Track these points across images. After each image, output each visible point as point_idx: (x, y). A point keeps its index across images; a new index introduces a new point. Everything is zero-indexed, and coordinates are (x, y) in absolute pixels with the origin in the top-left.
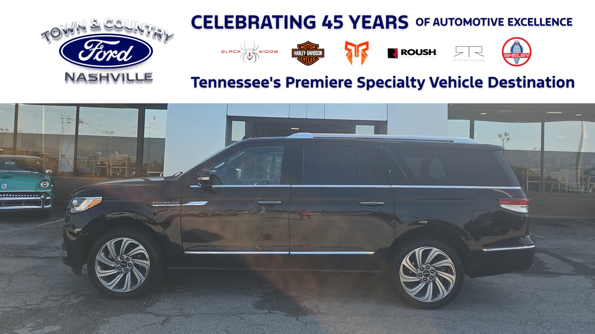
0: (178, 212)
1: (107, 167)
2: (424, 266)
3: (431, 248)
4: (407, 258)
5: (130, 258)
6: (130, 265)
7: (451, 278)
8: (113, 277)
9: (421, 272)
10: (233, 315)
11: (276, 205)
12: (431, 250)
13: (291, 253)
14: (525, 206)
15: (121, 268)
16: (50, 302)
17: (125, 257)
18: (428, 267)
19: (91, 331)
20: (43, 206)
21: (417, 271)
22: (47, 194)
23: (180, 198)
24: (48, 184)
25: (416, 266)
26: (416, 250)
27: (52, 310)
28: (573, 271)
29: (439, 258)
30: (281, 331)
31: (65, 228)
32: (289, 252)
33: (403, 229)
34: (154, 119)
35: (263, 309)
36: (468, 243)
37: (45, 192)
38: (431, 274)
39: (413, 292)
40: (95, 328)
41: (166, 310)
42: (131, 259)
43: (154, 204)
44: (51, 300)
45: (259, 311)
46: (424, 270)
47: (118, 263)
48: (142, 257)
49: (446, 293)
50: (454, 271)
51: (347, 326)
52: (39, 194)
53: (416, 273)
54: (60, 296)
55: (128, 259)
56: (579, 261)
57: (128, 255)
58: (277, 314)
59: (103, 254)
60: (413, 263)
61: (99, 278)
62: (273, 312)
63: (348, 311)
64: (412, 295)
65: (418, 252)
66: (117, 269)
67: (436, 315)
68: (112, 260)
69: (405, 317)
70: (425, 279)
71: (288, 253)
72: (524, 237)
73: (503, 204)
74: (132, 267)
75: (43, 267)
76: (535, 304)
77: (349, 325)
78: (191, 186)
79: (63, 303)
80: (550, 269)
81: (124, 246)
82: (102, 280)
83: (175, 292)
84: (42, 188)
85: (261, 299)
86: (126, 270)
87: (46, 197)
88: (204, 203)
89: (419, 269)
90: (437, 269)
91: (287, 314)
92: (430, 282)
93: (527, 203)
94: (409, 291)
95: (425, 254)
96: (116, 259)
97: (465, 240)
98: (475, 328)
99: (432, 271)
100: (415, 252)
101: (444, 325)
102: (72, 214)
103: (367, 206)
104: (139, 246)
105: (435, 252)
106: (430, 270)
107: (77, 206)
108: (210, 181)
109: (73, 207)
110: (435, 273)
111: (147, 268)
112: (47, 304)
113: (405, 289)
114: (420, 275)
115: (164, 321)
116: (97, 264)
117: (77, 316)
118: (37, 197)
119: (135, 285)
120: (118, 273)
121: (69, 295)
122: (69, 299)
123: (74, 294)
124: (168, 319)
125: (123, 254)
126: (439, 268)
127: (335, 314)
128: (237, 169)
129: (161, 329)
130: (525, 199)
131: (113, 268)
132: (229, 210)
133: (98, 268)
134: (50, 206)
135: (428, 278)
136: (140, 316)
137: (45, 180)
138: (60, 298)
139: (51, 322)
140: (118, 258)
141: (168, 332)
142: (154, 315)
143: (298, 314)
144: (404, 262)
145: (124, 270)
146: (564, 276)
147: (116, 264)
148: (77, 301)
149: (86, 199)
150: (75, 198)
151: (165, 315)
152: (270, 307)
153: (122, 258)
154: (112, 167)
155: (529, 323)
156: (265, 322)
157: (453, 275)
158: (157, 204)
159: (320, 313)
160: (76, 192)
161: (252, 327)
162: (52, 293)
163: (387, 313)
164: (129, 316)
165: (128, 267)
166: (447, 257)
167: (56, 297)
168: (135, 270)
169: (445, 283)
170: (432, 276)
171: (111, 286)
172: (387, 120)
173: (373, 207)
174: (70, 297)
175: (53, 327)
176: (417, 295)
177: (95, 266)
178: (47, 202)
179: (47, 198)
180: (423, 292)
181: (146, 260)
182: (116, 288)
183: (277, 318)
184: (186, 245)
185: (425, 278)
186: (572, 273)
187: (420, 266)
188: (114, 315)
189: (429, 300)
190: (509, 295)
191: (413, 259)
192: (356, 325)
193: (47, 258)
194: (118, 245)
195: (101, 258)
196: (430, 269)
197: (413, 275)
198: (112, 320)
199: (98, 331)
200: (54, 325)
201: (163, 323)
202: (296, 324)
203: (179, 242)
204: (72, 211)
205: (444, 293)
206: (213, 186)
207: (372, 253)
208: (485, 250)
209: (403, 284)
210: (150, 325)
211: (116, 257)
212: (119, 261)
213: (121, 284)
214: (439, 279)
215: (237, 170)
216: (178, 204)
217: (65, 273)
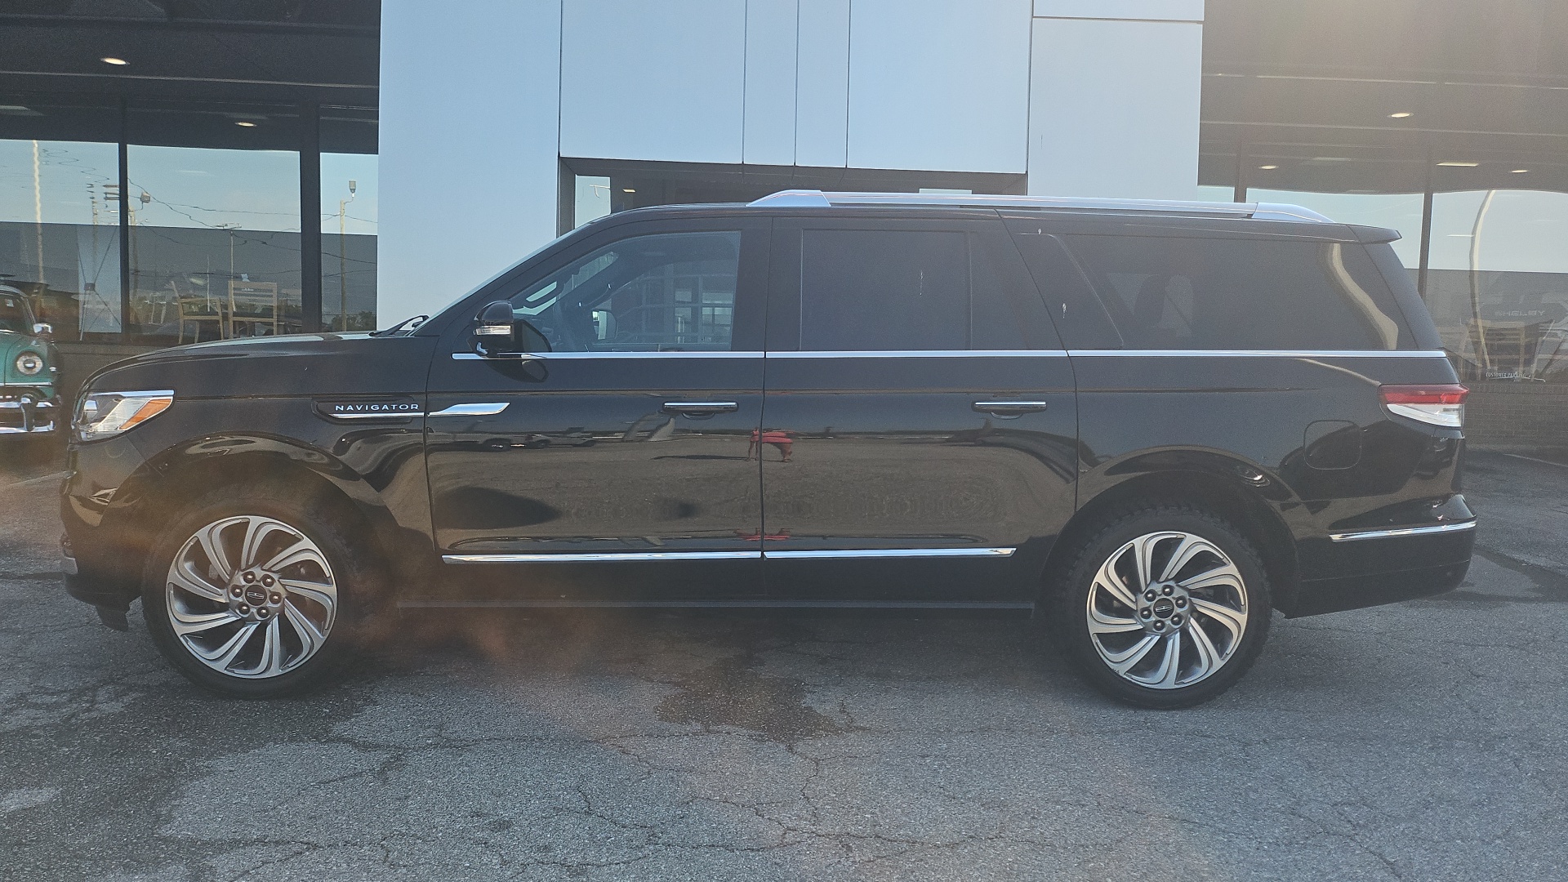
0: (418, 438)
1: (219, 318)
2: (1157, 588)
3: (1180, 534)
4: (1110, 564)
5: (275, 576)
6: (276, 597)
7: (1235, 620)
8: (225, 632)
9: (1149, 603)
10: (597, 741)
11: (717, 412)
12: (1179, 541)
13: (768, 555)
14: (1456, 406)
15: (247, 606)
16: (32, 712)
17: (259, 572)
18: (1167, 590)
19: (153, 802)
20: (29, 428)
21: (1136, 602)
22: (39, 394)
23: (423, 393)
24: (39, 364)
25: (1134, 586)
26: (1137, 542)
27: (35, 736)
28: (1534, 590)
29: (1202, 562)
30: (745, 787)
31: (65, 486)
32: (762, 554)
33: (1096, 483)
34: (353, 190)
35: (685, 720)
36: (1288, 517)
37: (34, 389)
38: (1178, 610)
39: (1122, 662)
40: (168, 791)
41: (391, 730)
42: (276, 579)
43: (339, 412)
44: (36, 706)
45: (675, 728)
46: (1157, 598)
47: (238, 591)
48: (312, 572)
49: (1218, 663)
50: (1243, 598)
51: (940, 766)
52: (16, 393)
53: (1133, 606)
54: (65, 691)
55: (269, 580)
56: (1542, 562)
57: (267, 566)
58: (729, 733)
59: (188, 566)
60: (1124, 579)
61: (181, 639)
62: (715, 728)
63: (937, 719)
64: (1122, 670)
65: (1144, 546)
66: (238, 611)
67: (1190, 727)
68: (219, 583)
69: (1104, 733)
70: (1159, 624)
71: (758, 554)
72: (1445, 498)
73: (1395, 403)
74: (283, 605)
75: (21, 602)
76: (1460, 687)
77: (945, 762)
78: (456, 356)
79: (73, 715)
80: (1473, 585)
81: (252, 541)
82: (190, 643)
83: (418, 674)
84: (25, 377)
85: (681, 691)
86: (264, 611)
87: (35, 401)
88: (498, 408)
89: (1141, 597)
90: (1195, 594)
91: (760, 735)
92: (1173, 631)
93: (1463, 399)
94: (1112, 659)
95: (1163, 552)
96: (230, 580)
97: (1280, 511)
98: (1310, 763)
99: (1180, 602)
100: (1133, 547)
101: (1219, 756)
102: (83, 443)
103: (997, 412)
104: (299, 540)
105: (1191, 545)
106: (1173, 598)
107: (100, 419)
108: (513, 339)
109: (85, 421)
110: (1187, 606)
111: (329, 605)
112: (23, 717)
113: (1102, 657)
114: (1146, 613)
115: (386, 767)
116: (172, 597)
117: (112, 755)
118: (9, 400)
119: (295, 657)
120: (242, 623)
121: (95, 689)
122: (93, 702)
123: (108, 684)
124: (398, 758)
125: (252, 566)
126: (1200, 591)
127: (901, 729)
128: (595, 314)
129: (375, 792)
130: (1457, 387)
131: (223, 607)
132: (572, 430)
133: (176, 608)
134: (50, 427)
135: (1168, 622)
136: (309, 749)
137: (32, 353)
138: (65, 698)
139: (30, 776)
140: (236, 577)
141: (399, 799)
142: (355, 745)
143: (793, 735)
144: (1100, 578)
145: (259, 612)
146: (1513, 605)
147: (231, 595)
148: (117, 707)
149: (124, 398)
150: (91, 395)
151: (388, 746)
152: (708, 714)
153: (250, 577)
154: (232, 319)
155: (1458, 744)
156: (694, 759)
157: (1239, 610)
158: (350, 412)
159: (857, 728)
160: (94, 376)
161: (657, 777)
162: (41, 684)
163: (1049, 722)
164: (276, 751)
165: (270, 604)
166: (1225, 560)
167: (53, 694)
168: (293, 614)
169: (1218, 633)
170: (1178, 615)
171: (219, 659)
172: (1027, 172)
173: (1012, 415)
174: (95, 696)
175: (35, 791)
176: (1135, 669)
177: (168, 603)
178: (40, 417)
179: (40, 405)
180: (1153, 660)
181: (325, 580)
182: (237, 667)
183: (729, 746)
184: (447, 537)
185: (1159, 621)
186: (1533, 595)
187: (1147, 586)
188: (230, 750)
189: (1170, 684)
190: (1379, 660)
191: (1126, 568)
192: (967, 762)
193: (36, 576)
194: (234, 537)
195: (186, 579)
196: (1175, 595)
197: (1124, 612)
198: (223, 764)
199: (177, 803)
200: (39, 785)
201: (382, 772)
202: (789, 765)
203: (425, 525)
204: (83, 435)
205: (1211, 661)
206: (524, 356)
207: (1007, 551)
208: (1336, 537)
209: (1095, 640)
210: (343, 779)
211: (232, 575)
212: (240, 588)
213: (251, 653)
214: (1198, 620)
215: (596, 319)
216: (414, 411)
217: (85, 620)
